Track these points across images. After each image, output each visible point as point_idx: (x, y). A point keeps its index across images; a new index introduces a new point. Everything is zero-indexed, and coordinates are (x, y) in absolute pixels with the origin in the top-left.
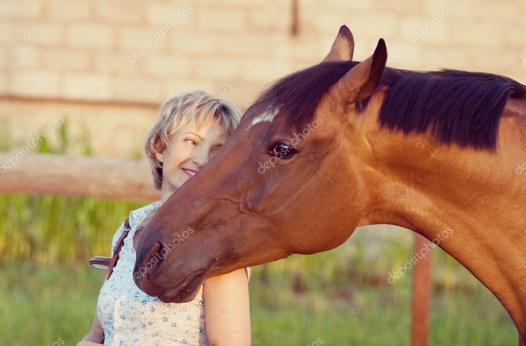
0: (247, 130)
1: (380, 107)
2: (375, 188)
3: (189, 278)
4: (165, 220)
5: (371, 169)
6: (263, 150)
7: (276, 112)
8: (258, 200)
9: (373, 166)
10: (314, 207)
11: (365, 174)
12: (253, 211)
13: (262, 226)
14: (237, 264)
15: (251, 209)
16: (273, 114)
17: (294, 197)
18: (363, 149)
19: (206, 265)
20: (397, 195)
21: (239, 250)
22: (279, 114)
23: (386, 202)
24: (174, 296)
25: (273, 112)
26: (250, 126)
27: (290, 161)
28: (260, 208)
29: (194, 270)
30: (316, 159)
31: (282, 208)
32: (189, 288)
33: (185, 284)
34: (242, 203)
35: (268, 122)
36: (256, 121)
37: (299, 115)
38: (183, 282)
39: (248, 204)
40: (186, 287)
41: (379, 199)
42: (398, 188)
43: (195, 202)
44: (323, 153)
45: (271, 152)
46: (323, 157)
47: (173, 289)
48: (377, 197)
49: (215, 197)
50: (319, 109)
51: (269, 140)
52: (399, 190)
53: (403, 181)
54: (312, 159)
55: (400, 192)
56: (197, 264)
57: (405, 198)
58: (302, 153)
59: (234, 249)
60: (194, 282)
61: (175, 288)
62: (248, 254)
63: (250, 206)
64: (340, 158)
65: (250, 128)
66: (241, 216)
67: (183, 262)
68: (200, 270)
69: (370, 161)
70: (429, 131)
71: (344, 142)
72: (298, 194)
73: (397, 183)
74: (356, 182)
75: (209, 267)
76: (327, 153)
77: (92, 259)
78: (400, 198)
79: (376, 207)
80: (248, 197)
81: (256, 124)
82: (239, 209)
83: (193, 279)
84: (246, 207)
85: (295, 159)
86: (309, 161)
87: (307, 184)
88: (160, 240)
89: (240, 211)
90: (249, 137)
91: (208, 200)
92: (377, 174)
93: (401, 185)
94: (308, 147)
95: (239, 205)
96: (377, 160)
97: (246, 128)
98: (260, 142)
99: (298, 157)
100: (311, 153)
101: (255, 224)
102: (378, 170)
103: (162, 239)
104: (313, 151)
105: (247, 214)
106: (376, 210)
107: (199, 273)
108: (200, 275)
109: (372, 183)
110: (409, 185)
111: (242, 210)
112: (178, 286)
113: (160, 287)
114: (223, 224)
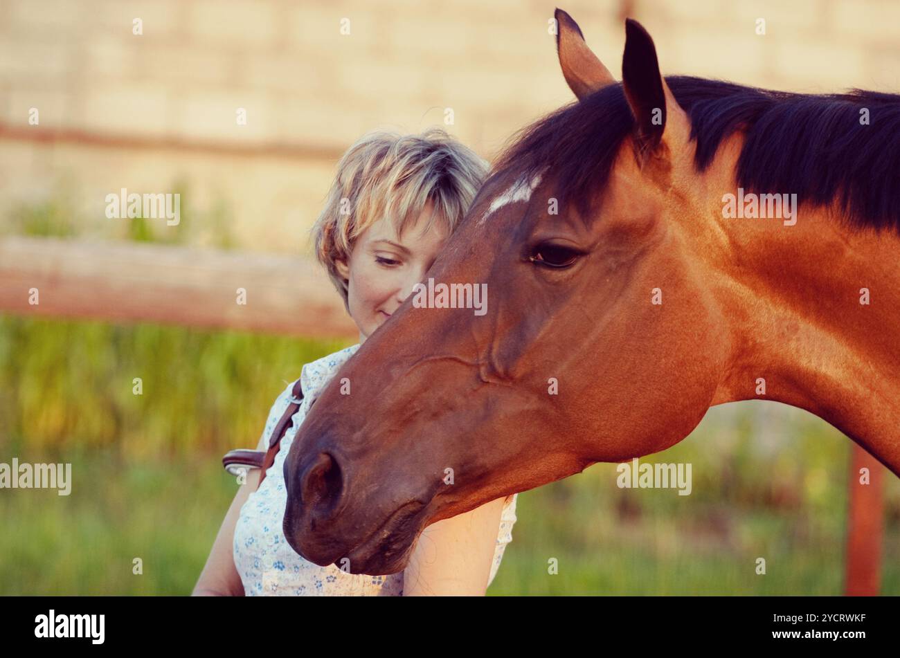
0: (481, 222)
1: (737, 157)
2: (740, 320)
3: (393, 520)
4: (336, 410)
5: (730, 283)
6: (518, 257)
7: (536, 182)
8: (515, 354)
9: (732, 274)
10: (626, 362)
11: (719, 292)
12: (507, 377)
13: (526, 407)
14: (485, 490)
15: (502, 375)
16: (529, 185)
17: (586, 344)
18: (709, 241)
19: (424, 491)
20: (783, 333)
21: (488, 459)
22: (541, 184)
23: (763, 348)
24: (368, 557)
25: (529, 182)
26: (487, 215)
27: (570, 272)
28: (520, 370)
29: (401, 503)
30: (622, 265)
31: (564, 367)
32: (396, 542)
33: (386, 533)
34: (483, 364)
35: (520, 202)
36: (497, 204)
37: (580, 182)
38: (381, 528)
39: (497, 364)
40: (388, 538)
41: (750, 343)
42: (784, 319)
43: (392, 371)
44: (635, 253)
45: (532, 259)
46: (634, 261)
47: (365, 544)
48: (745, 340)
49: (432, 358)
50: (617, 166)
51: (527, 239)
52: (786, 323)
53: (794, 305)
54: (614, 266)
55: (788, 329)
56: (405, 490)
57: (798, 339)
58: (593, 256)
59: (476, 457)
60: (402, 528)
61: (367, 542)
62: (504, 466)
63: (500, 369)
64: (669, 261)
65: (488, 220)
66: (484, 390)
67: (376, 488)
68: (412, 502)
69: (725, 265)
70: (836, 201)
71: (672, 229)
72: (592, 337)
73: (781, 310)
74: (704, 308)
75: (429, 497)
76: (643, 253)
77: (229, 455)
78: (789, 341)
79: (745, 361)
80: (495, 351)
81: (499, 210)
82: (479, 377)
83: (402, 523)
84: (493, 371)
85: (581, 269)
86: (609, 271)
87: (607, 317)
88: (329, 449)
89: (482, 381)
90: (487, 235)
91: (418, 364)
92: (742, 291)
93: (789, 313)
94: (603, 242)
95: (479, 370)
96: (739, 262)
97: (481, 219)
98: (508, 242)
99: (585, 265)
100: (610, 253)
101: (512, 404)
102: (744, 283)
103: (334, 447)
104: (614, 249)
105: (495, 385)
106: (744, 368)
107: (412, 508)
108: (414, 513)
109: (736, 310)
110: (805, 315)
111: (484, 378)
112: (372, 537)
113: (338, 543)
114: (451, 409)
